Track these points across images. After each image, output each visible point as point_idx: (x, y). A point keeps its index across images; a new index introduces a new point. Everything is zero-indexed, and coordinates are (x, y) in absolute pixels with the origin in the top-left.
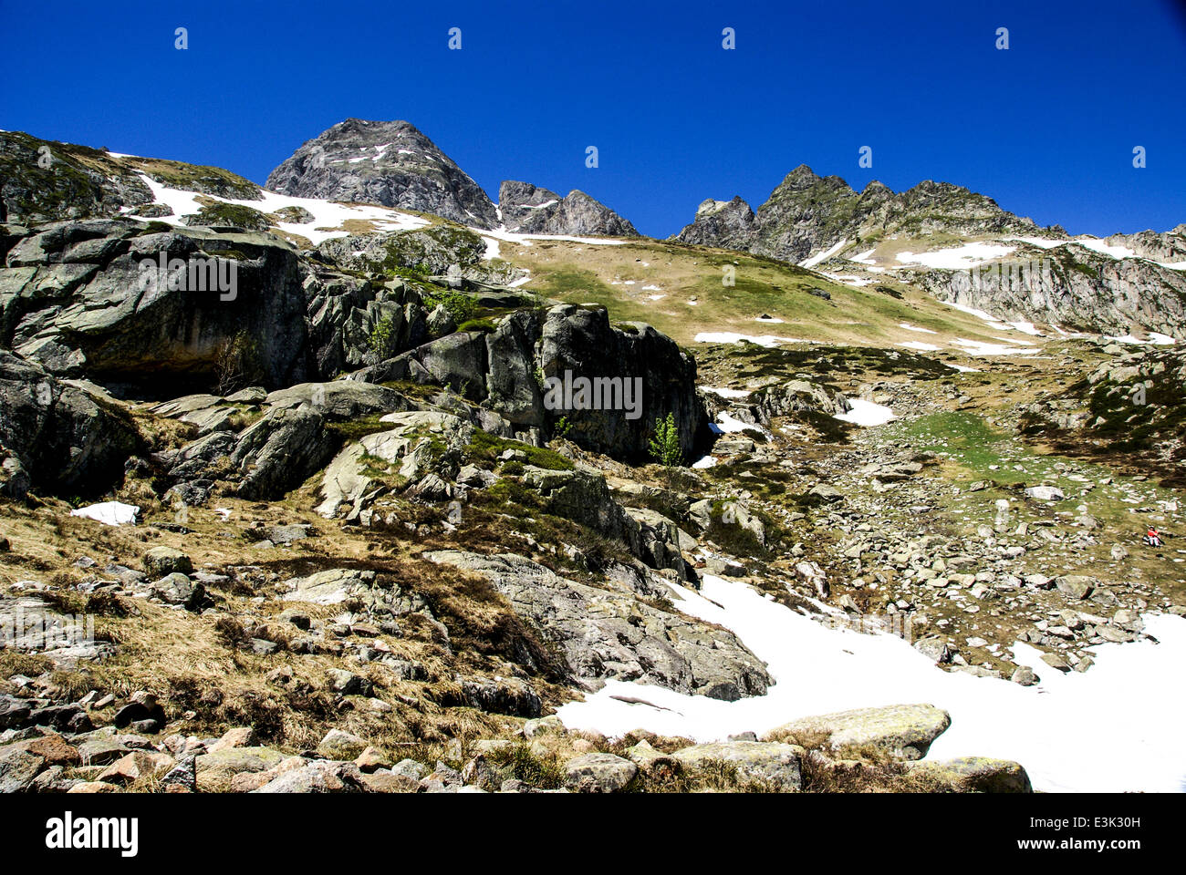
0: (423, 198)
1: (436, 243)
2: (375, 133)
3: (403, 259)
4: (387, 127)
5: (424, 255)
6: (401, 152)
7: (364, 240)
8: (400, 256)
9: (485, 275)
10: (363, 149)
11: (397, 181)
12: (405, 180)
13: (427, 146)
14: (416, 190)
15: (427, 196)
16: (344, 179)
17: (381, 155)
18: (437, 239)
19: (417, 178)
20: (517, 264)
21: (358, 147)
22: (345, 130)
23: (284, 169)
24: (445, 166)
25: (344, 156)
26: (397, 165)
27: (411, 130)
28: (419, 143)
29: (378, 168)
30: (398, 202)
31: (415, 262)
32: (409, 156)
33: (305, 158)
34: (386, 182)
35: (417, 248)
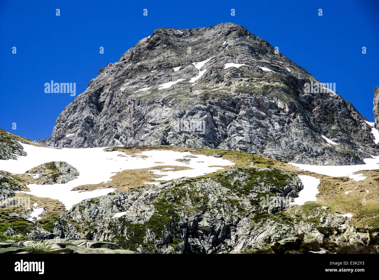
0: (260, 125)
1: (225, 190)
2: (193, 44)
3: (177, 216)
4: (209, 34)
5: (205, 209)
6: (227, 66)
7: (130, 197)
8: (171, 213)
9: (286, 227)
10: (176, 69)
11: (223, 107)
12: (234, 104)
13: (264, 52)
14: (250, 115)
15: (264, 122)
16: (152, 113)
17: (201, 74)
18: (227, 185)
19: (249, 100)
20: (337, 208)
21: (170, 67)
22: (152, 46)
23: (75, 108)
24: (291, 77)
25: (152, 82)
26: (221, 85)
27: (240, 35)
28: (253, 51)
29: (197, 92)
30: (226, 136)
31: (192, 218)
32: (238, 70)
33: (101, 90)
34: (208, 110)
35: (198, 200)
